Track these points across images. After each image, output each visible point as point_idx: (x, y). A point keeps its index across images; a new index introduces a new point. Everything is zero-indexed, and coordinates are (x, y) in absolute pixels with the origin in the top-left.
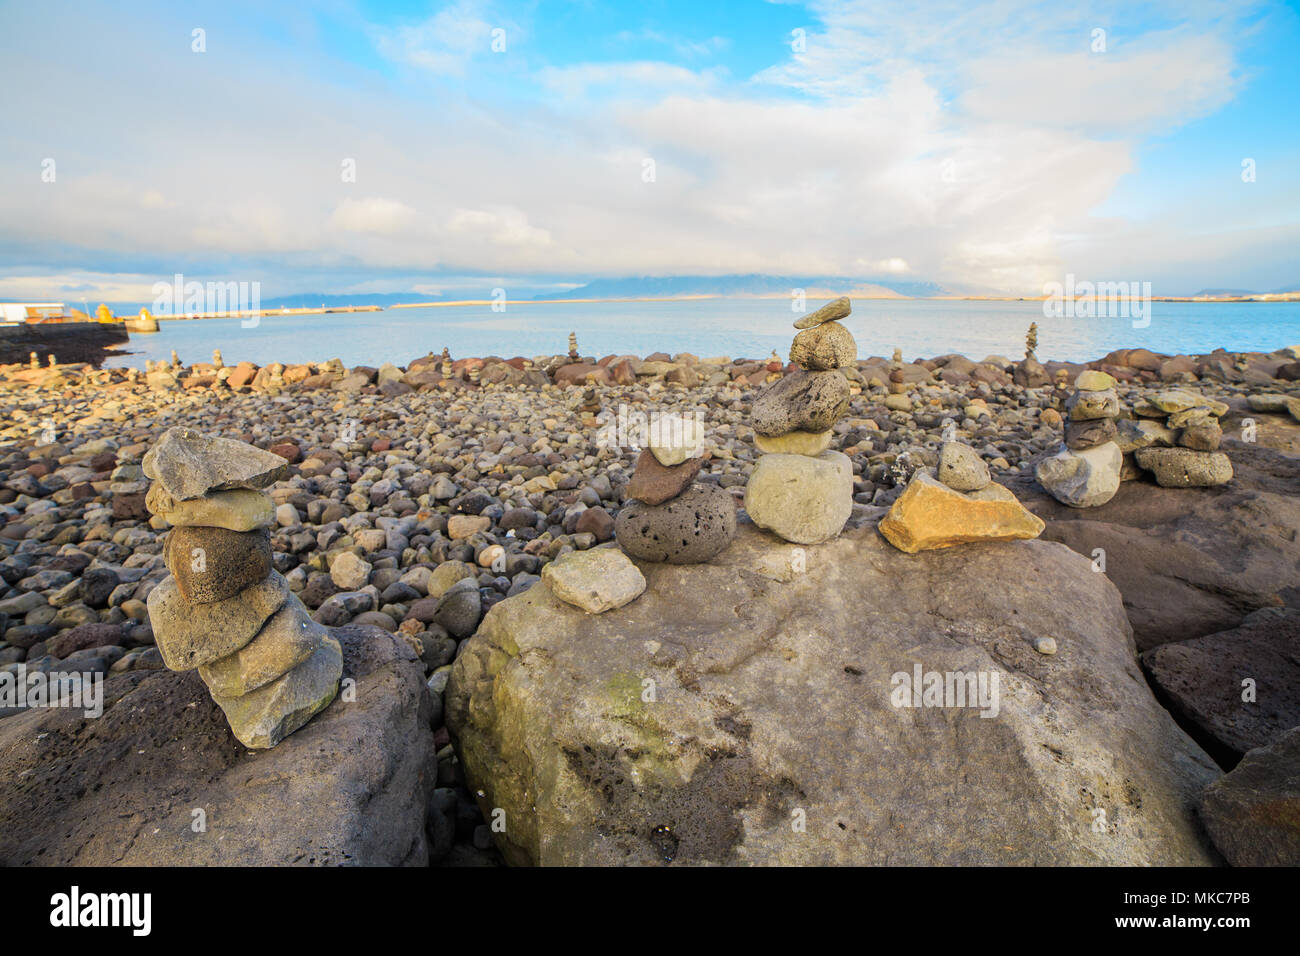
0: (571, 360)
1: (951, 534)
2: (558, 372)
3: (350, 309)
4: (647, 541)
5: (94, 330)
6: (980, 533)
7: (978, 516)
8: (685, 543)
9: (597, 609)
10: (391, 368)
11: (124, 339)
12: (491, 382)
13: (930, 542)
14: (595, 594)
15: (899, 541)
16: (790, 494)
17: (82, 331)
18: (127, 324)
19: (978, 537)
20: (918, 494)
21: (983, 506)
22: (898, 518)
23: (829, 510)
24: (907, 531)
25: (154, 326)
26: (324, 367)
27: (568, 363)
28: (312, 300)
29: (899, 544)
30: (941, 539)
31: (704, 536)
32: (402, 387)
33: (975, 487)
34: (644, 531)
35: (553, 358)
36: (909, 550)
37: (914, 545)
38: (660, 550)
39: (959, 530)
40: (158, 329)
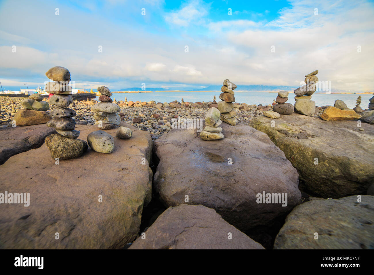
0: (214, 103)
1: (338, 117)
2: (210, 106)
4: (280, 109)
5: (89, 95)
6: (344, 117)
7: (344, 114)
8: (287, 110)
9: (274, 117)
10: (167, 103)
12: (194, 107)
13: (332, 118)
14: (274, 115)
15: (325, 118)
16: (305, 105)
18: (96, 94)
19: (344, 118)
20: (330, 108)
21: (345, 112)
22: (325, 113)
23: (312, 109)
24: (327, 116)
26: (149, 103)
27: (213, 104)
29: (325, 119)
30: (335, 118)
31: (290, 109)
32: (170, 107)
33: (343, 108)
34: (280, 108)
35: (209, 102)
36: (327, 120)
37: (329, 119)
38: (282, 111)
39: (339, 116)
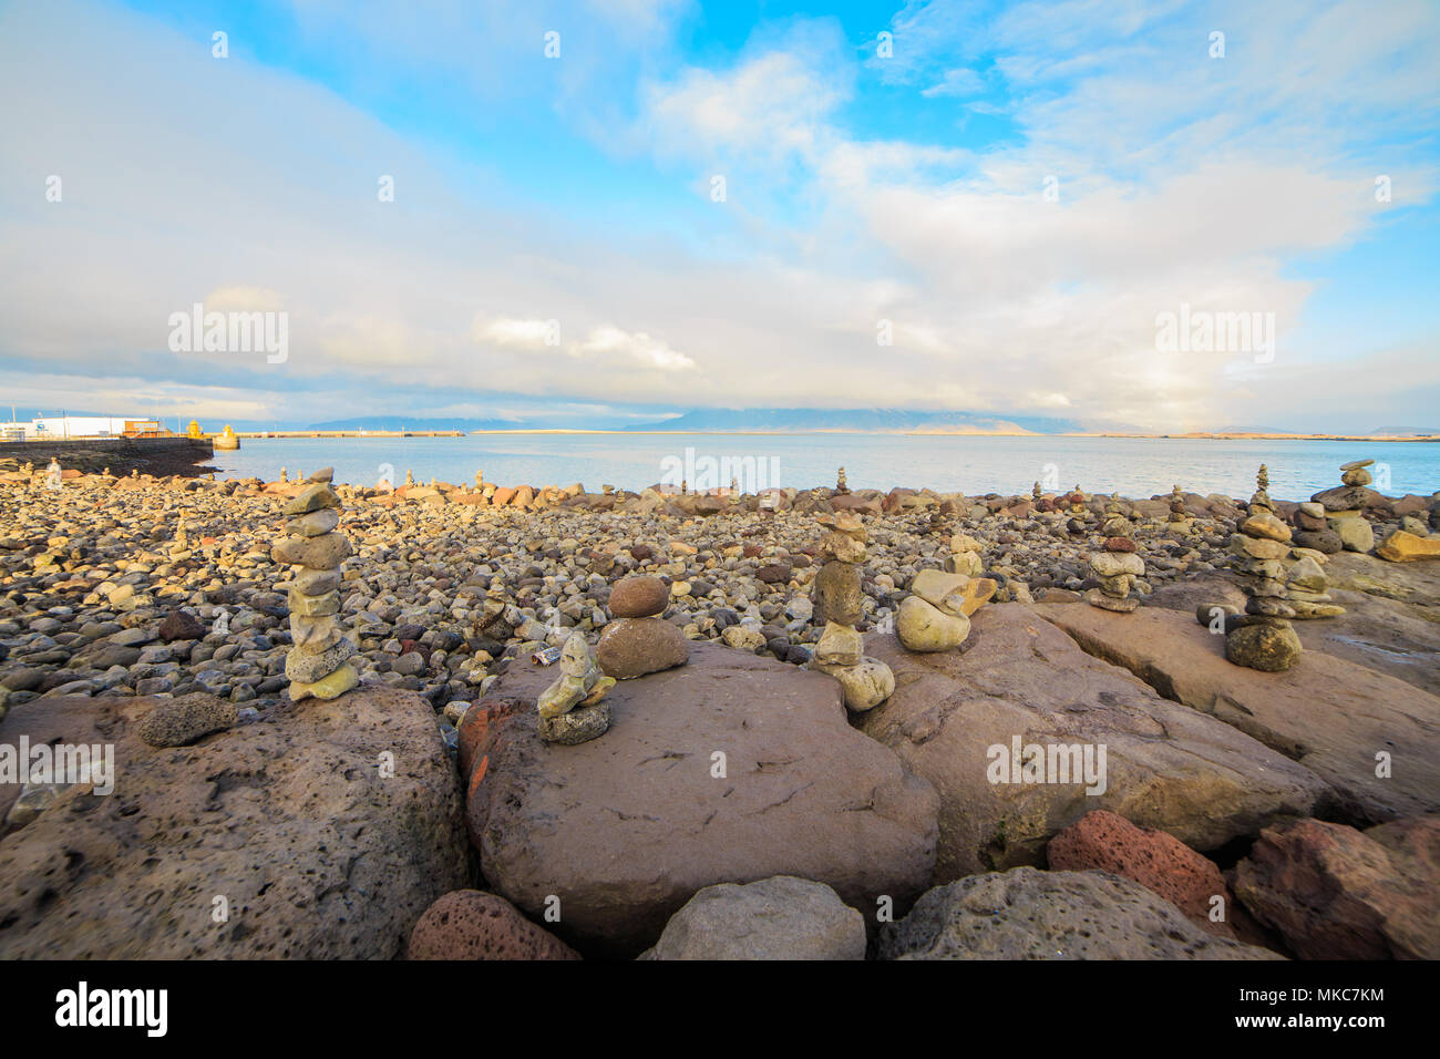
3: (431, 433)
5: (183, 446)
11: (210, 456)
17: (172, 447)
18: (213, 440)
25: (235, 444)
28: (390, 423)
36: (1397, 560)
40: (238, 447)
